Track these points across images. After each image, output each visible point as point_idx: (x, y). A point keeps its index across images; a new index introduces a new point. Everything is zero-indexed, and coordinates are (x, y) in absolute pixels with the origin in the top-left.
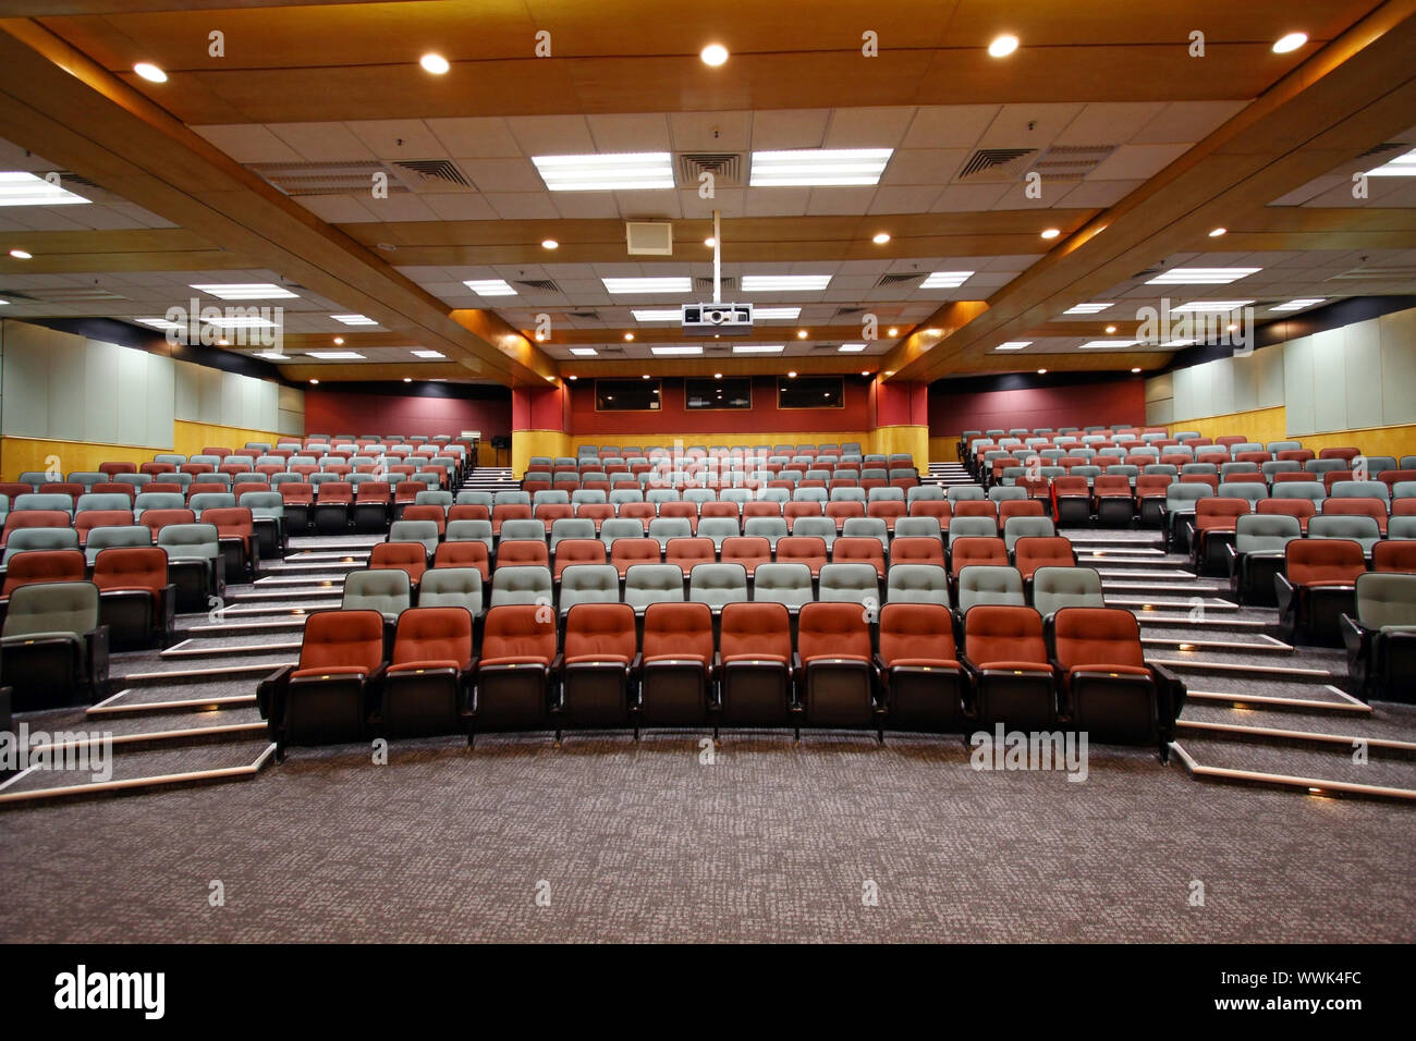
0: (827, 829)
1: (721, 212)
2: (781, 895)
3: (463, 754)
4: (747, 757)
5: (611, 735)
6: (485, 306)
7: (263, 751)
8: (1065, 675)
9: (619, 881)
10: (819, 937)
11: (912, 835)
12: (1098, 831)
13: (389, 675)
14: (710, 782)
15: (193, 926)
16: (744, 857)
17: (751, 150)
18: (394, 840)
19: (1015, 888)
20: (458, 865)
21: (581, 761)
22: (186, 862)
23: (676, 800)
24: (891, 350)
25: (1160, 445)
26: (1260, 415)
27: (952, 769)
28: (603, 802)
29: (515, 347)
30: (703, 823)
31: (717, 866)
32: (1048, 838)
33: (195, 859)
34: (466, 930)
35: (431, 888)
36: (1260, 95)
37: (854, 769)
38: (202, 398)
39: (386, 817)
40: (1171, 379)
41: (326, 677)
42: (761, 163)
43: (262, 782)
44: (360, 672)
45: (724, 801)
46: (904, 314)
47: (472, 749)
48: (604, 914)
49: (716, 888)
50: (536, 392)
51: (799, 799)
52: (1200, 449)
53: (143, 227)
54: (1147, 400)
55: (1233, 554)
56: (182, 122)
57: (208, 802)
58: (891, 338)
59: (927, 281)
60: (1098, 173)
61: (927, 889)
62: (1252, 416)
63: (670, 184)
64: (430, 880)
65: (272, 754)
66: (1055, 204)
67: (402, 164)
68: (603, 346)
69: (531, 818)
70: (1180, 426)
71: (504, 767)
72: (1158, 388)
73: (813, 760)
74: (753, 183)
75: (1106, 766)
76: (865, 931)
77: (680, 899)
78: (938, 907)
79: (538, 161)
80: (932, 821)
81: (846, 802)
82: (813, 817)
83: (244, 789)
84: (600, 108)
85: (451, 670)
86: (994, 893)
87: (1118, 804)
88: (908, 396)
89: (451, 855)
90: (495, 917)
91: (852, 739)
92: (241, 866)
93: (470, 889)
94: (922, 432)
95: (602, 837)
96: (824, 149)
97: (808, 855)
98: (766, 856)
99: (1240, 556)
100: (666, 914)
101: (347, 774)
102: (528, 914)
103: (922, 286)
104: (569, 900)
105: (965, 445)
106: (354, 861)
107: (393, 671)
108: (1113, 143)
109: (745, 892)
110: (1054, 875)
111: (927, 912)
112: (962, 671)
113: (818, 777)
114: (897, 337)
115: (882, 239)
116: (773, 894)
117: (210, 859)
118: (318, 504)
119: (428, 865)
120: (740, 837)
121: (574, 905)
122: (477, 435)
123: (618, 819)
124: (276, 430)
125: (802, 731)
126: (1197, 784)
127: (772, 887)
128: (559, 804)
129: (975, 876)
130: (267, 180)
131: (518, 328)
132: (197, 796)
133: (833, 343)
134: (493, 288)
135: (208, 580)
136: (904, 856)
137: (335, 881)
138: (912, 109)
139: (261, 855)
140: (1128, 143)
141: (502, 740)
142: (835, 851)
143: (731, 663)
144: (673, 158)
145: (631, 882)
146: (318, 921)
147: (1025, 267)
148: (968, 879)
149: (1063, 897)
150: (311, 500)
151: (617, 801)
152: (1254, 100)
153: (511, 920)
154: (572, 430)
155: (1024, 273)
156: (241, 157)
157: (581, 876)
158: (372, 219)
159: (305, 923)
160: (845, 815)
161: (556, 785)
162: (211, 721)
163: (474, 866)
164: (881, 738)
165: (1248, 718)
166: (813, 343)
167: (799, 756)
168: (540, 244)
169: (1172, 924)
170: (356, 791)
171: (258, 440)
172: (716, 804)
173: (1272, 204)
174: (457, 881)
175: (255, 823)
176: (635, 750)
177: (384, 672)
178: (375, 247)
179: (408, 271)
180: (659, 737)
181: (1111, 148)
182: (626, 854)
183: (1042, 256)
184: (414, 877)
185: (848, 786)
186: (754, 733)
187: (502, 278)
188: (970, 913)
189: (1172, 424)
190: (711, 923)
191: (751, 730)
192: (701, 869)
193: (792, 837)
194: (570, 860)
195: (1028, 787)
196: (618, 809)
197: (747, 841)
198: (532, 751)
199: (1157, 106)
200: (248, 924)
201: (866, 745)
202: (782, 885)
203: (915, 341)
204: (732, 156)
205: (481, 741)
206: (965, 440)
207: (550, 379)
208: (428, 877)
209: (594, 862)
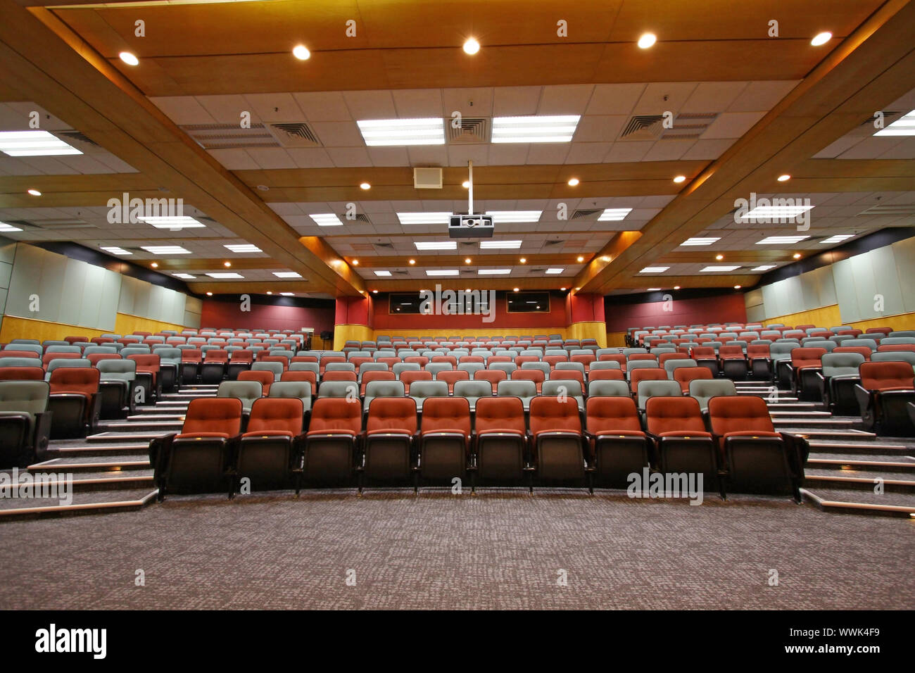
0: (559, 537)
1: (473, 162)
2: (527, 571)
3: (292, 499)
4: (496, 501)
5: (398, 490)
6: (321, 234)
7: (148, 494)
8: (720, 439)
9: (404, 564)
10: (560, 594)
11: (622, 540)
12: (760, 538)
13: (243, 439)
14: (470, 513)
15: (79, 586)
16: (498, 551)
17: (493, 117)
18: (238, 542)
19: (707, 568)
20: (284, 555)
21: (377, 503)
22: (82, 552)
23: (445, 522)
24: (579, 273)
25: (759, 331)
26: (821, 311)
27: (645, 507)
28: (392, 523)
29: (340, 267)
30: (466, 534)
31: (478, 556)
32: (724, 541)
33: (88, 551)
34: (288, 590)
35: (262, 567)
36: (805, 77)
37: (574, 507)
38: (136, 301)
39: (233, 530)
40: (761, 292)
41: (199, 439)
42: (499, 126)
43: (146, 511)
44: (224, 437)
45: (481, 523)
46: (588, 245)
47: (298, 496)
48: (394, 582)
49: (478, 568)
50: (352, 300)
51: (536, 522)
52: (785, 332)
53: (113, 172)
54: (747, 306)
55: (822, 378)
56: (144, 94)
57: (104, 521)
58: (579, 263)
59: (602, 215)
60: (707, 134)
61: (639, 568)
62: (817, 312)
63: (442, 142)
64: (262, 563)
65: (156, 495)
66: (682, 156)
67: (277, 126)
68: (395, 269)
69: (339, 531)
70: (770, 321)
71: (320, 506)
72: (753, 298)
73: (544, 503)
74: (494, 140)
75: (757, 505)
76: (595, 591)
77: (451, 574)
78: (649, 577)
79: (361, 124)
80: (635, 532)
81: (570, 523)
82: (547, 531)
83: (133, 515)
84: (401, 86)
85: (287, 438)
86: (690, 570)
87: (771, 524)
88: (591, 302)
89: (278, 550)
90: (310, 583)
91: (571, 492)
92: (122, 555)
93: (291, 568)
94: (602, 327)
95: (392, 541)
96: (538, 115)
97: (546, 550)
98: (515, 551)
99: (827, 379)
100: (441, 582)
101: (208, 508)
102: (335, 582)
103: (599, 219)
104: (367, 574)
105: (629, 336)
106: (207, 553)
107: (246, 437)
108: (716, 111)
109: (501, 570)
110: (734, 560)
111: (642, 580)
112: (646, 438)
113: (549, 511)
114: (583, 263)
115: (574, 182)
116: (522, 571)
117: (100, 551)
118: (205, 363)
119: (262, 554)
120: (495, 541)
121: (370, 577)
122: (311, 330)
123: (403, 531)
124: (182, 324)
125: (534, 488)
126: (826, 513)
127: (521, 567)
128: (360, 524)
129: (673, 561)
130: (194, 138)
131: (341, 255)
132: (97, 519)
133: (542, 267)
134: (327, 220)
135: (126, 398)
136: (618, 551)
137: (191, 563)
138: (592, 86)
139: (138, 550)
140: (726, 111)
141: (320, 492)
142: (565, 548)
143: (483, 435)
144: (445, 121)
145: (413, 564)
146: (174, 584)
147: (664, 206)
148: (670, 563)
149: (744, 573)
150: (201, 361)
151: (402, 523)
152: (802, 80)
153: (322, 584)
154: (374, 326)
155: (664, 209)
156: (180, 121)
157: (376, 561)
158: (254, 167)
159: (165, 585)
160: (571, 530)
161: (358, 514)
162: (115, 476)
163: (296, 555)
164: (592, 492)
165: (853, 474)
166: (529, 267)
167: (533, 500)
168: (359, 186)
169: (833, 587)
170: (212, 517)
171: (170, 329)
172: (475, 524)
173: (814, 157)
174: (283, 563)
175: (137, 532)
176: (415, 498)
177: (240, 437)
178: (256, 188)
179: (275, 206)
180: (432, 492)
181: (715, 115)
182: (409, 550)
183: (675, 196)
184: (250, 562)
185: (571, 516)
186: (500, 490)
187: (333, 212)
188: (674, 581)
189: (764, 321)
190: (476, 587)
191: (497, 488)
192: (466, 558)
193: (533, 541)
194: (368, 553)
195: (702, 516)
196: (403, 526)
197: (499, 543)
198: (341, 498)
199: (743, 84)
200: (121, 585)
201: (581, 495)
202: (528, 566)
203: (595, 264)
204: (480, 121)
205: (303, 493)
206: (630, 334)
207: (361, 292)
208: (261, 561)
209: (385, 554)
